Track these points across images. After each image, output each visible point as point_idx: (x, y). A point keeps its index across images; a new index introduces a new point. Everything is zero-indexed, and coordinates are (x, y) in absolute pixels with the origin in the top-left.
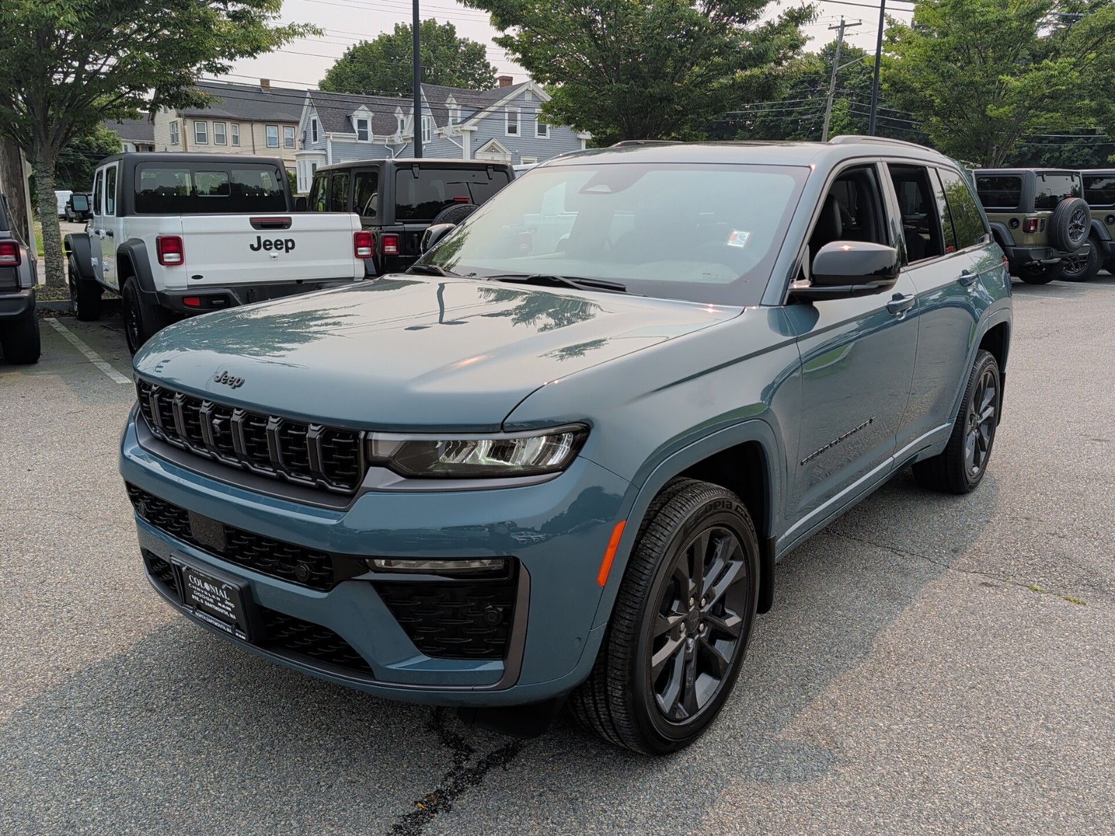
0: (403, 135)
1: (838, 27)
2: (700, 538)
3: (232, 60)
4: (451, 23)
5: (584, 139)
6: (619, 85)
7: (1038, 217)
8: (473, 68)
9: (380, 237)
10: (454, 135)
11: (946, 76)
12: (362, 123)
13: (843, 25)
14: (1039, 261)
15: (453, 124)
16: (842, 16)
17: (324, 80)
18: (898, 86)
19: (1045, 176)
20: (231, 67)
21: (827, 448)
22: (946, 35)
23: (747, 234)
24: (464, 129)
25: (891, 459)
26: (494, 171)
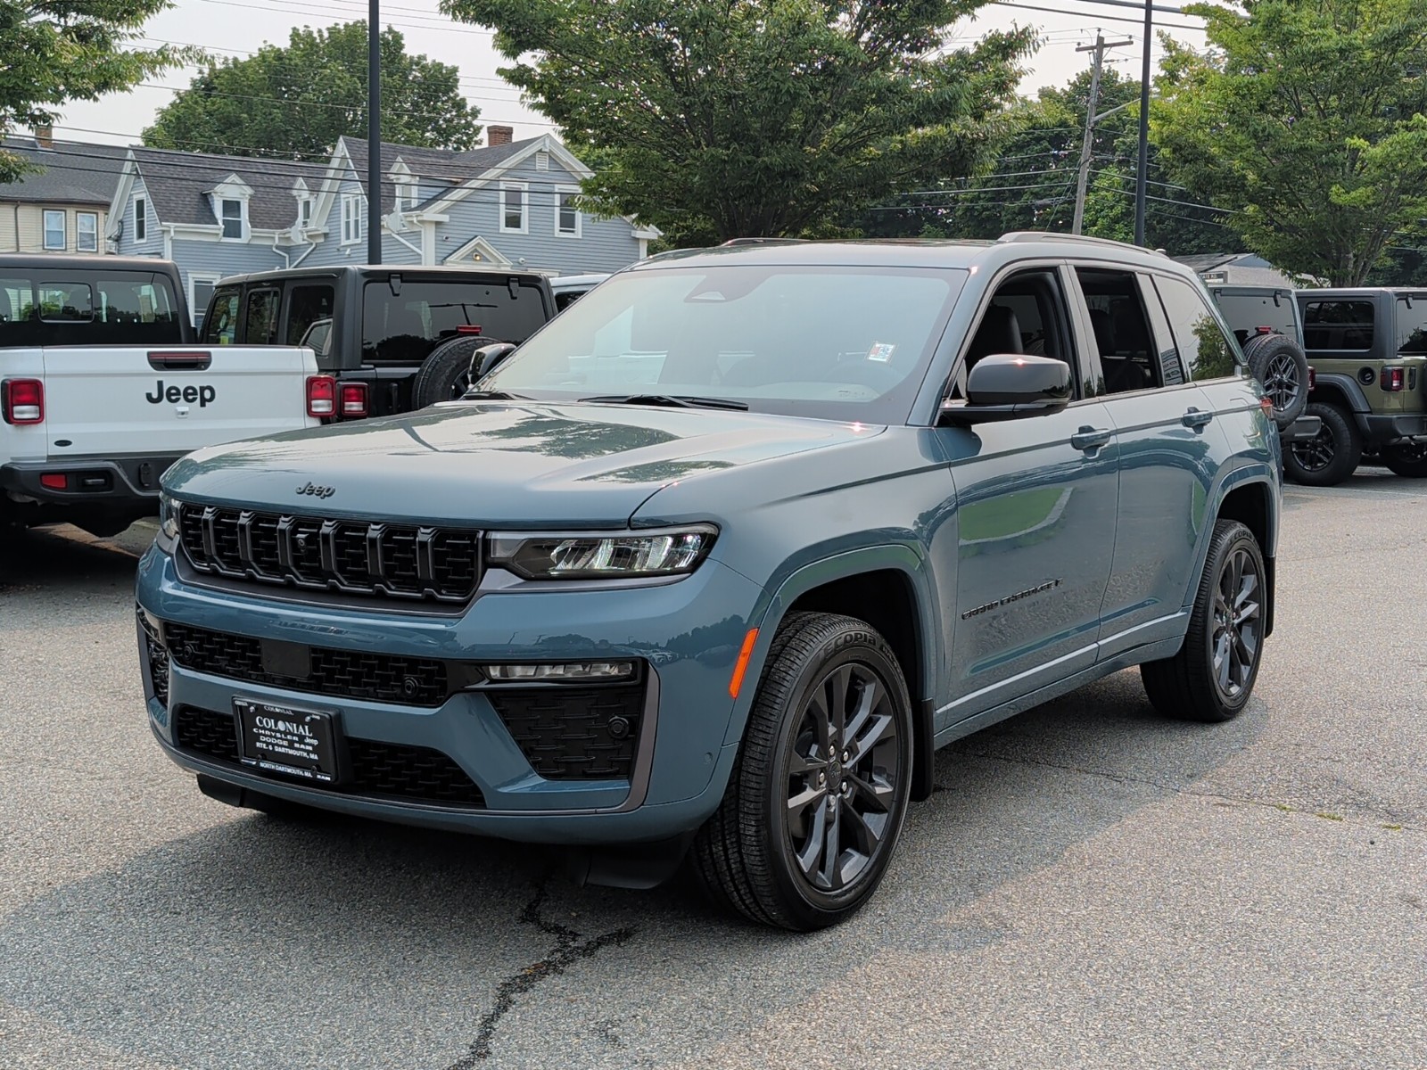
0: (308, 228)
1: (1092, 48)
2: (838, 672)
3: (56, 104)
4: (396, 29)
5: (643, 239)
6: (713, 150)
7: (1404, 365)
8: (434, 108)
9: (338, 388)
10: (405, 230)
11: (1261, 138)
12: (231, 207)
13: (1101, 44)
14: (1411, 437)
15: (404, 210)
16: (1099, 30)
17: (152, 129)
18: (1186, 153)
19: (1410, 299)
20: (57, 115)
21: (996, 604)
22: (1260, 70)
23: (891, 347)
24: (425, 218)
25: (1095, 645)
26: (520, 286)
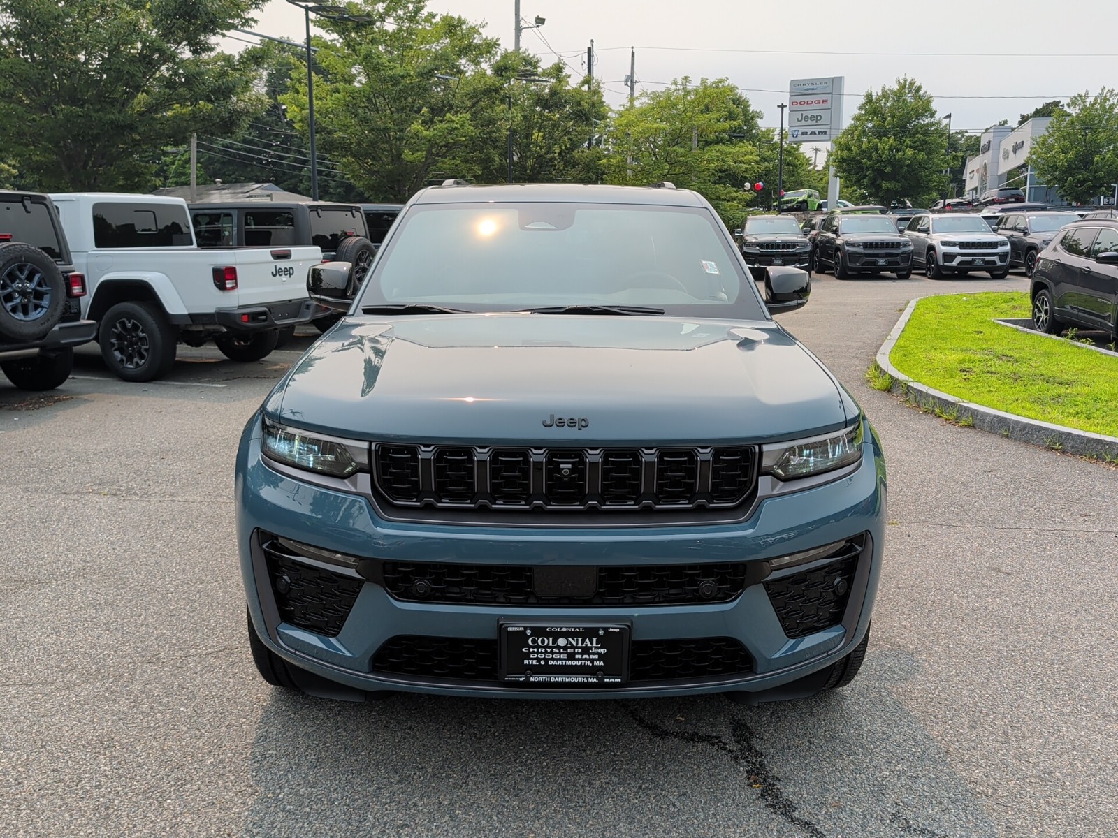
26: (32, 203)
